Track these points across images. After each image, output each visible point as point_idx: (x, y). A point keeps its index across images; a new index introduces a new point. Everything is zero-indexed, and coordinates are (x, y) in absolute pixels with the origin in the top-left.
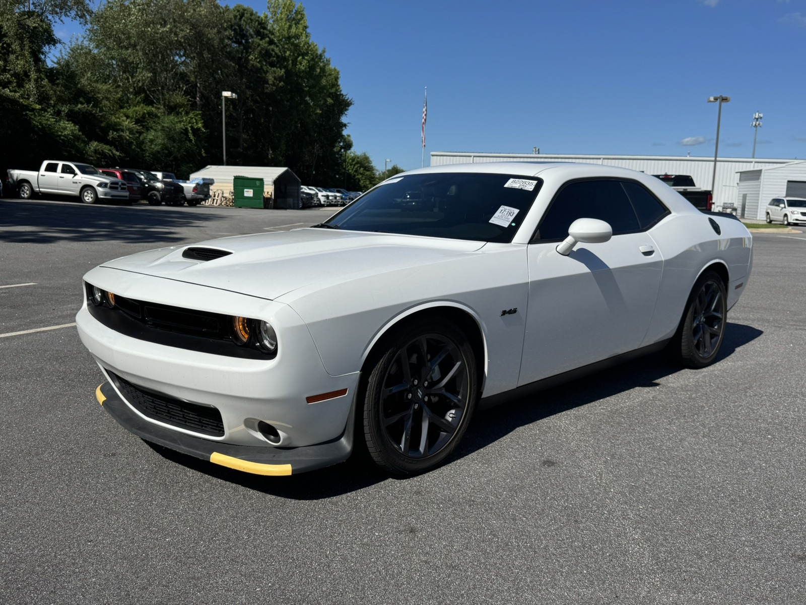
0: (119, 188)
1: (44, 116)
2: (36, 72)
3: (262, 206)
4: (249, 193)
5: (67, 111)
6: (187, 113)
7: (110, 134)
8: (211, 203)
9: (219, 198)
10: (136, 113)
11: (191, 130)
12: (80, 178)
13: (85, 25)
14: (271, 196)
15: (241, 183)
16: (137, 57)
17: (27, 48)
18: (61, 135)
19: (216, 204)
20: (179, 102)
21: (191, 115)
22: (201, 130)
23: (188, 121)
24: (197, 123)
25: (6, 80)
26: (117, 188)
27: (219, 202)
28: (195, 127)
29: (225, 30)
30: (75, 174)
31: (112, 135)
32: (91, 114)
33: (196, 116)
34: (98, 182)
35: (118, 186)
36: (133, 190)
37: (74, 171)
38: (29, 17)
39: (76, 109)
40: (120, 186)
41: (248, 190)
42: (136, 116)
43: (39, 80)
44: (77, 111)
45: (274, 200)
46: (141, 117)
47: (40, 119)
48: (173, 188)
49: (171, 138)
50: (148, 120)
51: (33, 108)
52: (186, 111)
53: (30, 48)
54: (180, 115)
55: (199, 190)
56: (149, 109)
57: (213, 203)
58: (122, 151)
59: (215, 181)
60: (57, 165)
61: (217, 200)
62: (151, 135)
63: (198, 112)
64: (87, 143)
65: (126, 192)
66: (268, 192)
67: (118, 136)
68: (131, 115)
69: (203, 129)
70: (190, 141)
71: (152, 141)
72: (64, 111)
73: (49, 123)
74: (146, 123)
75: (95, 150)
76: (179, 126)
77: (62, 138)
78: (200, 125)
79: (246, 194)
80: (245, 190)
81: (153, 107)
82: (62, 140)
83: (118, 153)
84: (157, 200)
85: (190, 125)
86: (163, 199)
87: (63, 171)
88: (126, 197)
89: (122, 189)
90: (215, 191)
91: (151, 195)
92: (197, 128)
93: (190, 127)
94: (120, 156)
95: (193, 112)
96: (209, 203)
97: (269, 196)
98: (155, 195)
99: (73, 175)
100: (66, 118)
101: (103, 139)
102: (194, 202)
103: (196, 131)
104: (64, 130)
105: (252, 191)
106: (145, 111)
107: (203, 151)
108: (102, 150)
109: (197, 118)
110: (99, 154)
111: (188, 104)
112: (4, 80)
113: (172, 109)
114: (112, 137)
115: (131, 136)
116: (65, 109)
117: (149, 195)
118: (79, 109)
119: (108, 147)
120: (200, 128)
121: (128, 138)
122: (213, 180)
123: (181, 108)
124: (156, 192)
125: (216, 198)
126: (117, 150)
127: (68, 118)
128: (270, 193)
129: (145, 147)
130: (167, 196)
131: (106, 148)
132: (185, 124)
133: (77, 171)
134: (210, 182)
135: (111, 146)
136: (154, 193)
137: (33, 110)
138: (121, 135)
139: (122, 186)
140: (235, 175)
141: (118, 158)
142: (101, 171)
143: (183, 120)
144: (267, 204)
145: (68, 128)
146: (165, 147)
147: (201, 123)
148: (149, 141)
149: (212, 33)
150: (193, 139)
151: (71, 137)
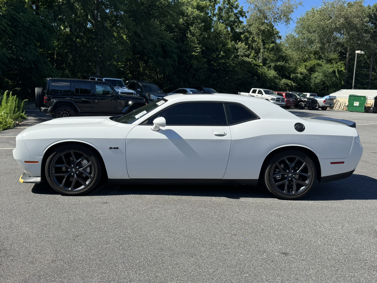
0: (281, 101)
1: (263, 68)
2: (263, 49)
3: (363, 111)
4: (356, 104)
5: (273, 66)
6: (337, 63)
7: (291, 75)
8: (338, 109)
9: (343, 106)
10: (311, 64)
11: (337, 71)
12: (264, 96)
13: (287, 25)
14: (372, 105)
15: (352, 98)
16: (315, 37)
17: (260, 38)
18: (268, 77)
19: (341, 109)
20: (333, 57)
21: (339, 64)
22: (343, 71)
23: (336, 67)
24: (341, 68)
25: (248, 54)
26: (279, 101)
27: (342, 108)
28: (340, 70)
29: (365, 18)
30: (263, 94)
31: (292, 76)
32: (284, 66)
33: (342, 64)
34: (271, 98)
35: (280, 100)
36: (290, 101)
37: (262, 93)
38: (262, 25)
39: (277, 64)
40: (281, 100)
41: (356, 102)
42: (311, 66)
43: (264, 52)
44: (278, 65)
45: (373, 108)
46: (313, 66)
47: (262, 70)
48: (311, 101)
49: (325, 76)
50: (316, 67)
51: (259, 65)
52: (336, 62)
53: (262, 38)
54: (332, 64)
55: (326, 102)
56: (317, 62)
57: (339, 109)
58: (297, 83)
59: (337, 97)
60: (256, 90)
61: (342, 107)
62: (315, 75)
63: (343, 62)
64: (280, 80)
65: (284, 102)
66: (370, 104)
67: (295, 76)
68: (308, 66)
69: (344, 71)
70: (336, 77)
71: (316, 78)
72: (272, 66)
73: (265, 71)
74: (315, 69)
75: (284, 83)
76: (331, 70)
77: (268, 78)
78: (343, 69)
79: (355, 105)
80: (355, 102)
81: (320, 61)
82: (268, 79)
83: (294, 84)
84: (302, 107)
85: (337, 69)
86: (305, 106)
87: (258, 93)
88: (284, 105)
89: (282, 101)
90: (341, 102)
91: (300, 104)
92: (341, 70)
93: (337, 70)
94: (295, 85)
95: (340, 62)
96: (337, 109)
97: (370, 106)
98: (302, 104)
99: (262, 95)
100: (273, 69)
101: (289, 78)
102: (324, 108)
103: (340, 72)
104: (270, 74)
105: (358, 103)
106: (315, 63)
107: (343, 82)
108: (287, 83)
109: (341, 65)
110: (285, 85)
111: (337, 58)
112: (247, 54)
113: (330, 61)
114: (292, 77)
115: (301, 76)
116: (273, 64)
117: (299, 104)
118: (279, 64)
119: (290, 81)
120: (342, 70)
121: (299, 77)
122: (336, 97)
123: (333, 60)
124: (302, 103)
125: (341, 106)
126: (294, 83)
127: (274, 69)
128: (371, 104)
129: (312, 80)
130: (307, 105)
131: (289, 82)
132: (335, 68)
133: (264, 93)
134: (333, 98)
135: (291, 81)
136: (301, 103)
137: (259, 66)
138: (297, 76)
139: (282, 100)
140: (350, 94)
141: (294, 86)
142: (276, 93)
143: (334, 66)
144: (367, 110)
145: (272, 73)
146: (322, 81)
147: (344, 67)
148: (314, 78)
149: (356, 21)
150: (338, 76)
151: (272, 77)
